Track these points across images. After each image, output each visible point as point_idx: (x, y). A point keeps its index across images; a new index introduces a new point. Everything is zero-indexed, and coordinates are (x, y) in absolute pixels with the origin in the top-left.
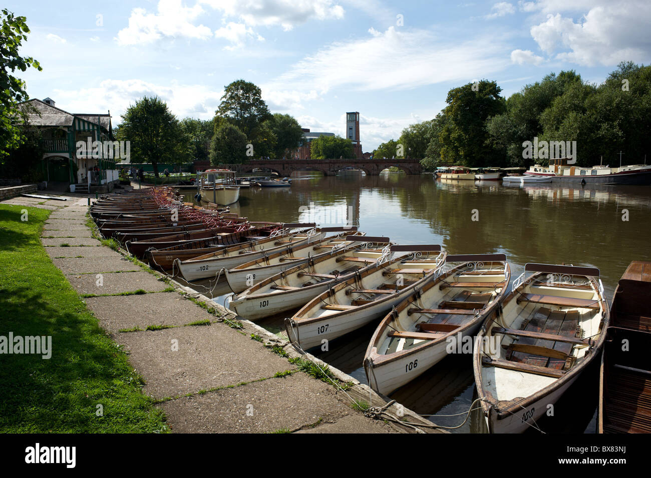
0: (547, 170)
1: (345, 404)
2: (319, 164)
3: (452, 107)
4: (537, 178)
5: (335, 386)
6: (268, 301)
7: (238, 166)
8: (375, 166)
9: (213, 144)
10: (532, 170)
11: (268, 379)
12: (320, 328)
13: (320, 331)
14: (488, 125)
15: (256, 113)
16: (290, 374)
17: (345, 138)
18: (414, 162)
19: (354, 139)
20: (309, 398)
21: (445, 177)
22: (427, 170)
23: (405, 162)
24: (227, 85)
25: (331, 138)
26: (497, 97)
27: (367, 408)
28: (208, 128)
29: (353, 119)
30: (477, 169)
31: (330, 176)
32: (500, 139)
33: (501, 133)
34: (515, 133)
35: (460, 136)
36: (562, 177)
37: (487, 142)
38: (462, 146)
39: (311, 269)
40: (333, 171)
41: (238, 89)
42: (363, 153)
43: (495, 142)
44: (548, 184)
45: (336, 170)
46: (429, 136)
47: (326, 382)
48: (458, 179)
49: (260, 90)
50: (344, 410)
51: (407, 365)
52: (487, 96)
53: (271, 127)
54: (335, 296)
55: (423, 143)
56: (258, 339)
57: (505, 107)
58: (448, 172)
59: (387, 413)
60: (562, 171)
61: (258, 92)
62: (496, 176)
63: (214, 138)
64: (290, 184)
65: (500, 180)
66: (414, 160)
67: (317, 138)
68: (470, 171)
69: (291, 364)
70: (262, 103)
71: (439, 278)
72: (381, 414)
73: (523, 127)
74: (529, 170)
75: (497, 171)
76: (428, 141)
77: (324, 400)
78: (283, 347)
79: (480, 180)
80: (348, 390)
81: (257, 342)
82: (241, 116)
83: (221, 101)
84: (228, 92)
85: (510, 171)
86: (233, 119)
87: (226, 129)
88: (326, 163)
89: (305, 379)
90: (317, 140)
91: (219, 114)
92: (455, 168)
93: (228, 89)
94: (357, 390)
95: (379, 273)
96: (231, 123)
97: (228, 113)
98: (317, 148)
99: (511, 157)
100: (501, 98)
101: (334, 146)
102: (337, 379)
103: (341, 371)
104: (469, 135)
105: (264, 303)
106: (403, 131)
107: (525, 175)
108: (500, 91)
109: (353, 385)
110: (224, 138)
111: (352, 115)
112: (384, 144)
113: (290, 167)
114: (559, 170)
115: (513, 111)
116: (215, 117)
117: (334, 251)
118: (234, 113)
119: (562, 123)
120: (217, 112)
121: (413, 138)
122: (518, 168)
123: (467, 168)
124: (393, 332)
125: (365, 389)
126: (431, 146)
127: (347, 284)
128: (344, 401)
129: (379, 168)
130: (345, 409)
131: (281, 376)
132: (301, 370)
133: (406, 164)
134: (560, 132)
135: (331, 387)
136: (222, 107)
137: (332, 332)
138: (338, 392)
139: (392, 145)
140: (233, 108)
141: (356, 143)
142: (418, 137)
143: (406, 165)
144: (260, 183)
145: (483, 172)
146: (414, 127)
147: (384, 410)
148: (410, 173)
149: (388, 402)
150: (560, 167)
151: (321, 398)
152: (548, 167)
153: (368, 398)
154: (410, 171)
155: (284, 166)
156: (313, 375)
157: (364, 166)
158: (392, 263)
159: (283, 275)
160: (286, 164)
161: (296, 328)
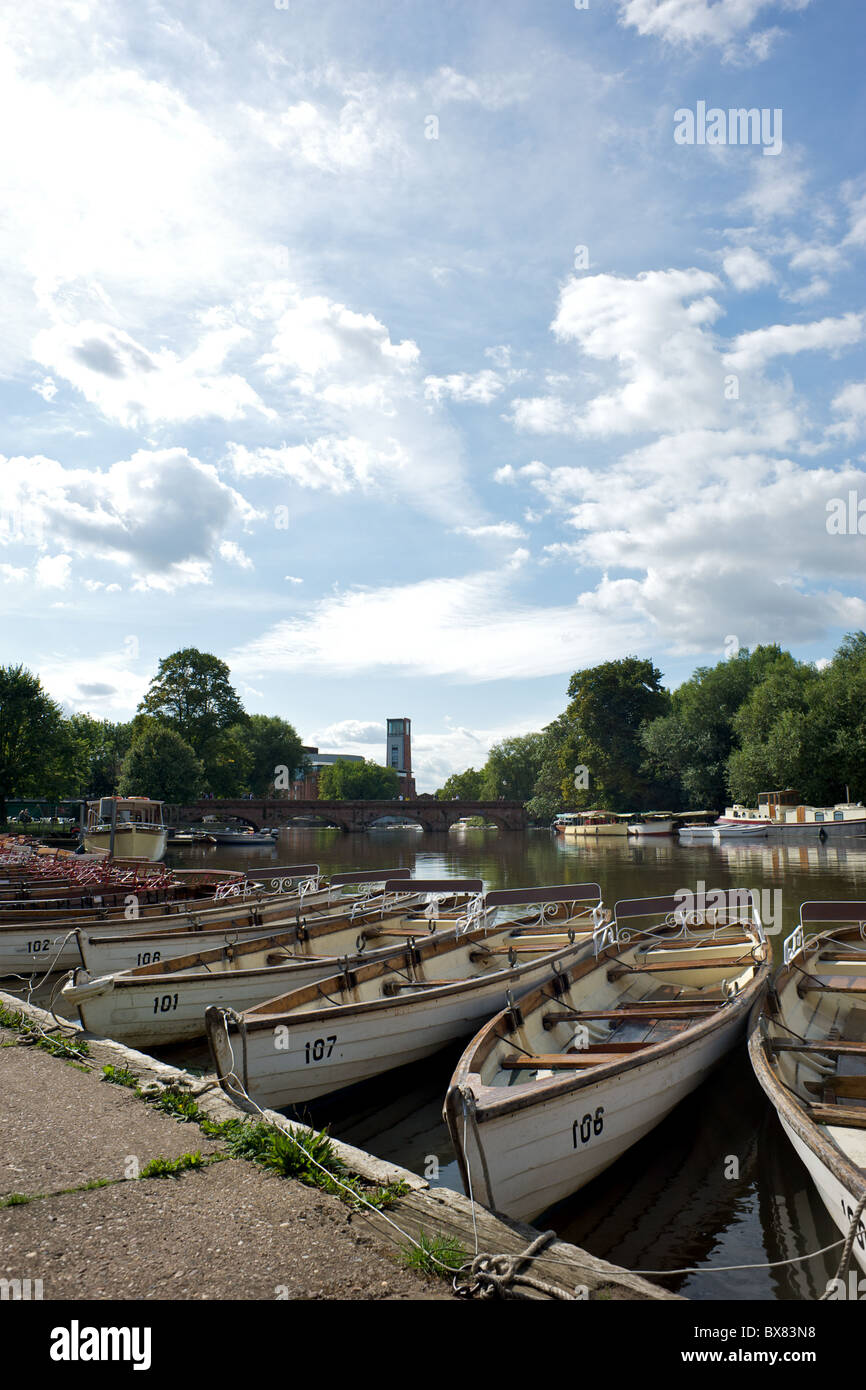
0: (756, 813)
1: (382, 1252)
2: (334, 808)
3: (578, 703)
4: (741, 827)
5: (346, 1198)
6: (176, 996)
7: (173, 809)
8: (441, 814)
9: (126, 765)
10: (729, 814)
11: (114, 1183)
12: (312, 1046)
13: (311, 1053)
14: (645, 735)
15: (216, 710)
16: (197, 1167)
17: (385, 766)
18: (513, 808)
19: (400, 767)
20: (249, 1238)
21: (573, 832)
22: (538, 822)
23: (495, 808)
24: (164, 658)
25: (356, 764)
26: (656, 687)
27: (462, 1261)
28: (119, 737)
29: (399, 732)
30: (630, 815)
31: (354, 832)
32: (668, 760)
33: (668, 750)
34: (692, 749)
35: (595, 756)
36: (784, 826)
37: (645, 765)
38: (600, 774)
39: (301, 949)
40: (360, 824)
41: (185, 665)
42: (418, 794)
43: (659, 765)
44: (761, 839)
45: (366, 820)
46: (539, 758)
47: (314, 1186)
48: (596, 835)
49: (226, 668)
50: (376, 1277)
51: (575, 1125)
52: (639, 685)
53: (245, 739)
54: (355, 991)
55: (529, 774)
56: (124, 1078)
57: (670, 705)
58: (576, 822)
59: (533, 1280)
60: (783, 815)
61: (223, 671)
62: (666, 827)
63: (130, 753)
64: (274, 840)
65: (674, 835)
66: (513, 803)
67: (331, 764)
68: (617, 820)
69: (209, 1139)
70: (229, 691)
71: (604, 952)
72: (511, 1282)
73: (706, 738)
74: (724, 815)
75: (667, 818)
76: (538, 765)
77: (306, 1242)
78: (196, 1095)
79: (637, 835)
80: (388, 1207)
81: (118, 1087)
82: (188, 715)
83: (151, 687)
84: (166, 670)
85: (689, 819)
86: (169, 719)
87: (156, 736)
88: (347, 807)
89: (248, 1179)
90: (332, 768)
91: (143, 711)
92: (590, 814)
93: (165, 665)
94: (420, 1206)
95: (462, 953)
96: (166, 726)
97: (163, 708)
98: (331, 782)
99: (689, 792)
100: (663, 688)
101: (364, 781)
102: (352, 1176)
103: (366, 1154)
104: (611, 754)
105: (167, 1000)
106: (491, 751)
107: (717, 825)
108: (660, 677)
109: (406, 1190)
110: (151, 754)
111: (398, 724)
112: (456, 776)
113: (277, 814)
114: (778, 814)
115: (685, 710)
116: (137, 716)
117: (356, 914)
118: (174, 709)
119: (770, 729)
120: (141, 707)
121: (510, 764)
122: (704, 812)
123: (612, 813)
124: (513, 1057)
125: (448, 1201)
126: (544, 775)
127: (387, 969)
128: (378, 1244)
129: (449, 817)
130: (380, 1270)
131: (165, 1173)
132: (240, 1151)
133: (499, 810)
134: (771, 745)
135: (332, 1201)
136: (152, 698)
137: (344, 1060)
138: (354, 1217)
139: (470, 778)
140: (172, 700)
141: (404, 775)
142: (517, 761)
143: (498, 813)
144: (214, 836)
145: (642, 821)
146: (512, 744)
147: (524, 1265)
148: (507, 828)
149: (531, 1241)
150: (778, 807)
151: (294, 1236)
152: (758, 808)
153: (460, 1231)
154: (506, 823)
155: (265, 811)
156: (275, 1165)
157: (419, 813)
158: (492, 933)
159: (231, 951)
160: (270, 808)
161: (239, 1039)
